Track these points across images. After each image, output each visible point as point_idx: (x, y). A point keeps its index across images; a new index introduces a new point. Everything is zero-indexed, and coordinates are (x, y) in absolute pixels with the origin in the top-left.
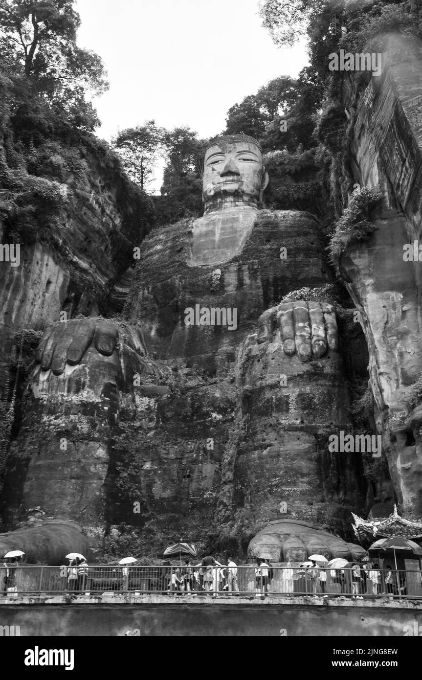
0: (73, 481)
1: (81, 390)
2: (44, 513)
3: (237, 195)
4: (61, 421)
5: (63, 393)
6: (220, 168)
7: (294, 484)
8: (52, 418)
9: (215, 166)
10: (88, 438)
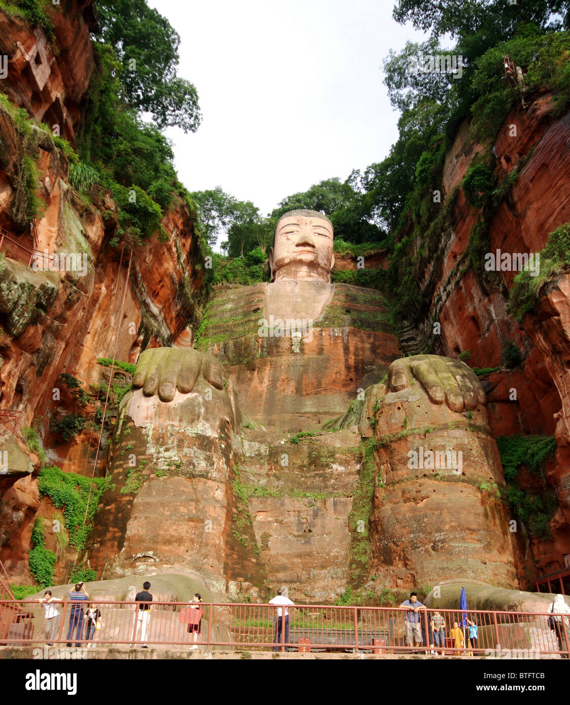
0: (191, 523)
1: (196, 422)
2: (158, 560)
3: (312, 265)
4: (173, 454)
5: (173, 423)
6: (296, 238)
7: (464, 540)
8: (162, 449)
9: (290, 236)
10: (205, 476)
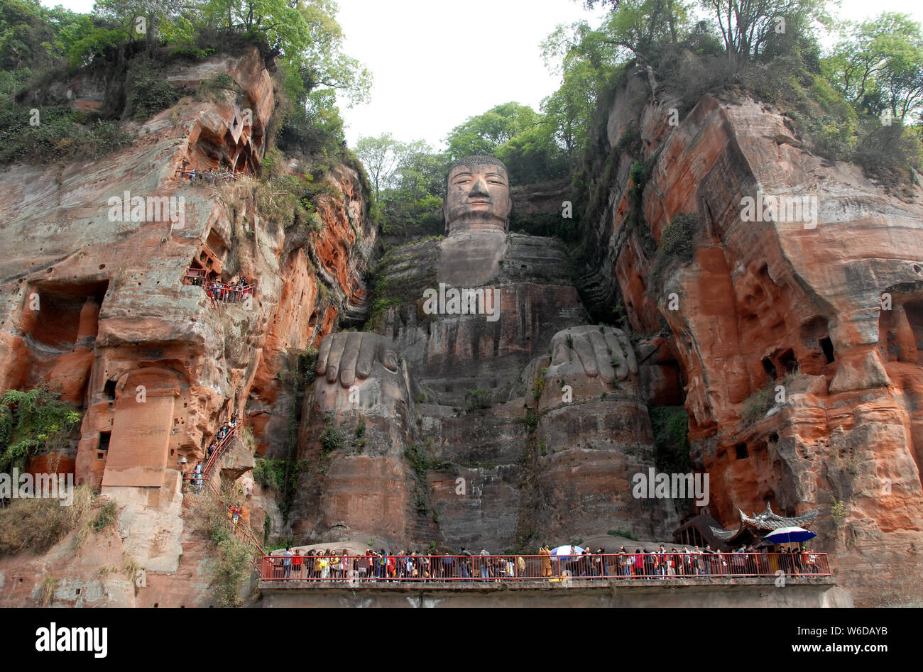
1: (374, 405)
2: (349, 528)
3: (486, 216)
4: (356, 436)
5: (354, 407)
7: (610, 500)
8: (346, 432)
9: (462, 186)
10: (384, 454)
